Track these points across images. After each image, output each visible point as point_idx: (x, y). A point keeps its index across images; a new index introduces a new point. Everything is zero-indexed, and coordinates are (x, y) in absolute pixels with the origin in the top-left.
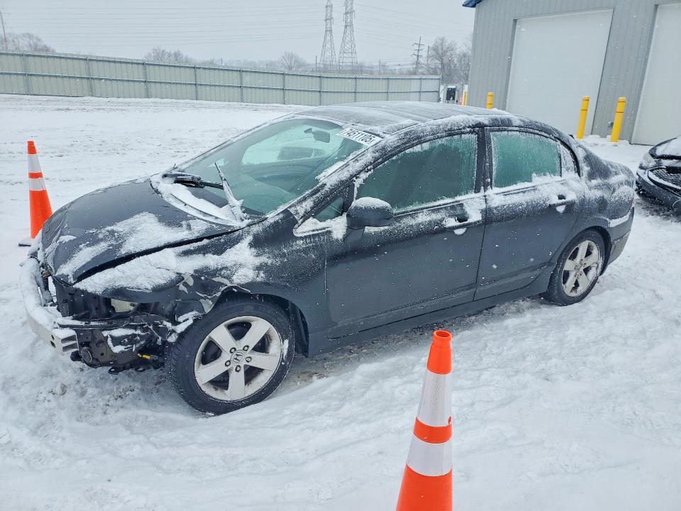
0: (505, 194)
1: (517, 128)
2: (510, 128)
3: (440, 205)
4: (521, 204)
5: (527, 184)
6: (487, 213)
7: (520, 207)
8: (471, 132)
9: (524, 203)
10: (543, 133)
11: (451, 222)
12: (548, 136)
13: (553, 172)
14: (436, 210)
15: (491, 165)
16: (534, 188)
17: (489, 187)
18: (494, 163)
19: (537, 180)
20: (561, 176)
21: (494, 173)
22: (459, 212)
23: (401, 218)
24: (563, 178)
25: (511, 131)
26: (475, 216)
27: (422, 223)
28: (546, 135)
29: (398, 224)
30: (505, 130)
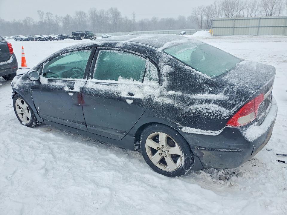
0: (97, 83)
1: (118, 49)
2: (113, 48)
3: (67, 80)
4: (102, 91)
5: (114, 82)
6: (83, 90)
7: (101, 92)
8: (88, 49)
9: (104, 90)
10: (137, 53)
11: (67, 89)
12: (140, 55)
13: (137, 78)
14: (64, 82)
15: (94, 67)
16: (116, 85)
17: (90, 78)
18: (96, 66)
19: (121, 80)
20: (142, 82)
21: (95, 72)
22: (71, 85)
23: (53, 81)
24: (143, 84)
25: (113, 50)
26: (77, 89)
27: (57, 86)
28: (138, 54)
29: (50, 83)
30: (109, 49)
